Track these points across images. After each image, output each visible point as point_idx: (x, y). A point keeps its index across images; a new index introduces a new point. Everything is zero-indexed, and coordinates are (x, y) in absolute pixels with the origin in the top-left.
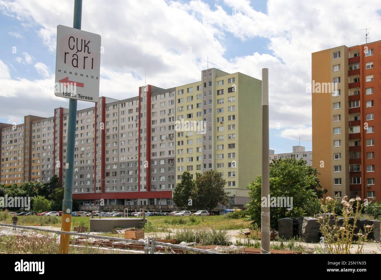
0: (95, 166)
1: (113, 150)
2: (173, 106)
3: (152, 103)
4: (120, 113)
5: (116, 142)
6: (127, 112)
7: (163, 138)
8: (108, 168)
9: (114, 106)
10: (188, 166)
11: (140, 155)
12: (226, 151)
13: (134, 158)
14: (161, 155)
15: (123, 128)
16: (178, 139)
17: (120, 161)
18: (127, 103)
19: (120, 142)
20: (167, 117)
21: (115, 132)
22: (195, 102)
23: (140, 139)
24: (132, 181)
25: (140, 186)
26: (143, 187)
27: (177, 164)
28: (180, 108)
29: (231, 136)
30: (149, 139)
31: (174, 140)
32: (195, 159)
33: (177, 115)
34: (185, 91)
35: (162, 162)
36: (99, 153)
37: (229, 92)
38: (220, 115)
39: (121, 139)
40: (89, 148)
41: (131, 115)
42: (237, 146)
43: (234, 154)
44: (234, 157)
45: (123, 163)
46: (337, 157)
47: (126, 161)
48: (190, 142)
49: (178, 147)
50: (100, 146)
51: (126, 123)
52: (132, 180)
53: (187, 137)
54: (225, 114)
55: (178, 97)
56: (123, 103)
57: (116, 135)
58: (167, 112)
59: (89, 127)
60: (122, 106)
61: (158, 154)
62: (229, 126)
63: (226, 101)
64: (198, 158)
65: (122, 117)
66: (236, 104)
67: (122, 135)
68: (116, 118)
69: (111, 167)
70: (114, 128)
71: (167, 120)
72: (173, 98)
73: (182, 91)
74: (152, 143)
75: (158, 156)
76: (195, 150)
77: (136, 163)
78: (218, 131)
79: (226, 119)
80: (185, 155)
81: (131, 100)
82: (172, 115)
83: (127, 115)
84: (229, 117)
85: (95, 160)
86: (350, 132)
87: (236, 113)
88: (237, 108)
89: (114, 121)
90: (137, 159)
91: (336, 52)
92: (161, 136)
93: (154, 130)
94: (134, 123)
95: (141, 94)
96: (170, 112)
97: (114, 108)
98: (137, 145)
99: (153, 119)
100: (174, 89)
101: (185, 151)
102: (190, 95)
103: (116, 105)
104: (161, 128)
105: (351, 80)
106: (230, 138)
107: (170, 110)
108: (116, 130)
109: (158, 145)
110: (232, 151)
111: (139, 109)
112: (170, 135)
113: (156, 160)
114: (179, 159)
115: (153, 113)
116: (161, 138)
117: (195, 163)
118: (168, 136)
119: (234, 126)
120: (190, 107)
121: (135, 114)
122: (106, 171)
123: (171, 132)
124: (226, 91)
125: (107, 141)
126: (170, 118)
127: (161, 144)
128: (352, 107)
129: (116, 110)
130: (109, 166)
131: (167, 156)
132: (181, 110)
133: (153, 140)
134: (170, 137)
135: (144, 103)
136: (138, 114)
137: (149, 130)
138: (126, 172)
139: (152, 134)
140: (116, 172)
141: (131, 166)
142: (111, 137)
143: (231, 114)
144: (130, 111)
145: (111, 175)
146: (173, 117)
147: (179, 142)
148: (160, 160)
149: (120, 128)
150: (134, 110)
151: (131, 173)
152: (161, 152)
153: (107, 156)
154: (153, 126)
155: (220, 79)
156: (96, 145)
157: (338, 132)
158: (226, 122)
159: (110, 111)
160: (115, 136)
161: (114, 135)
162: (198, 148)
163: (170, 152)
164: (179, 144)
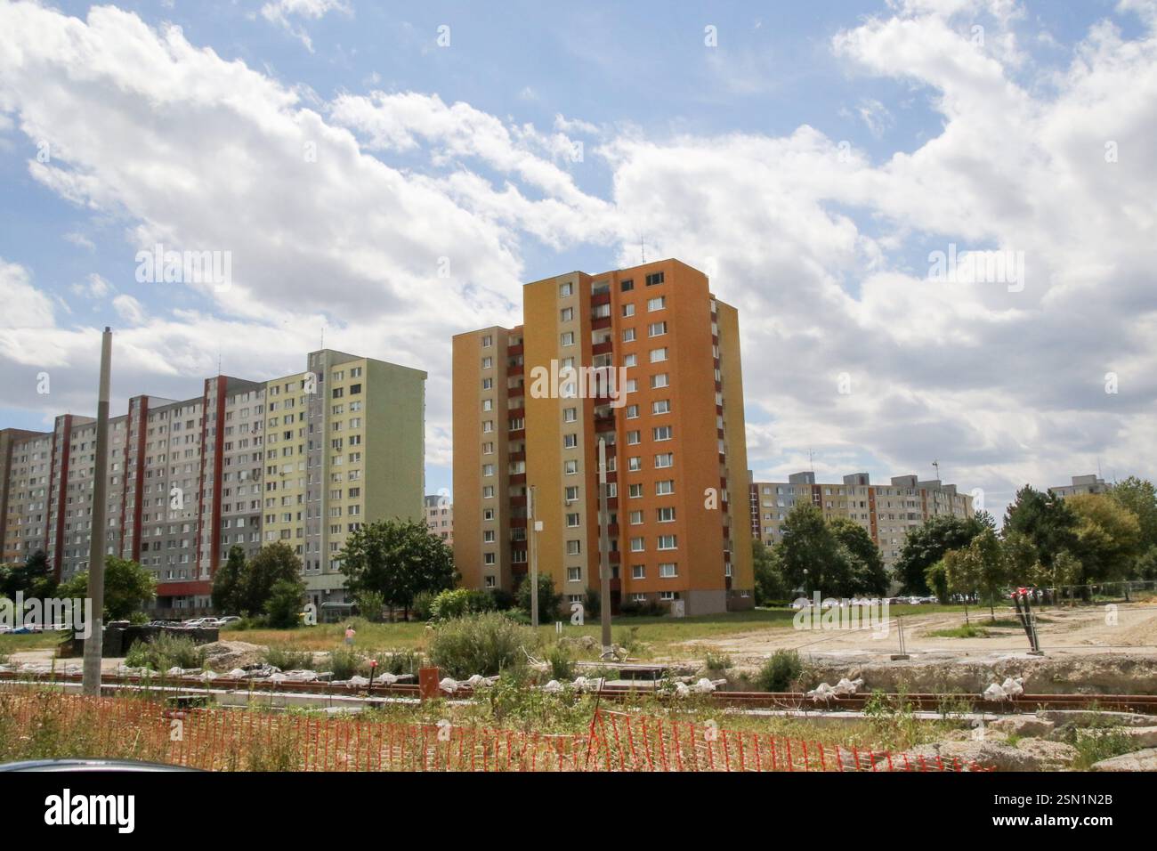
0: (123, 532)
1: (157, 499)
2: (261, 417)
3: (228, 409)
4: (172, 426)
5: (163, 484)
6: (184, 425)
7: (244, 475)
8: (146, 536)
9: (162, 414)
10: (282, 531)
11: (202, 508)
12: (346, 502)
13: (192, 514)
14: (238, 509)
15: (175, 455)
16: (268, 479)
17: (168, 521)
18: (184, 409)
19: (169, 482)
20: (250, 437)
21: (162, 463)
22: (297, 409)
23: (202, 478)
24: (186, 559)
25: (198, 570)
26: (204, 571)
27: (265, 527)
28: (273, 422)
29: (354, 473)
30: (219, 477)
31: (260, 481)
32: (294, 517)
33: (267, 433)
34: (282, 389)
35: (241, 523)
36: (132, 505)
37: (352, 393)
38: (336, 436)
39: (171, 477)
40: (114, 494)
41: (191, 431)
42: (362, 492)
43: (357, 507)
44: (357, 511)
45: (174, 524)
46: (488, 516)
47: (178, 520)
48: (287, 483)
49: (269, 495)
50: (133, 491)
51: (181, 447)
52: (187, 557)
53: (282, 475)
54: (344, 433)
55: (270, 399)
56: (178, 407)
57: (163, 470)
58: (251, 428)
59: (117, 453)
60: (176, 415)
61: (234, 507)
62: (351, 455)
63: (346, 408)
64: (299, 514)
65: (175, 434)
66: (362, 414)
67: (174, 469)
68: (164, 436)
69: (153, 532)
70: (160, 456)
71: (251, 442)
72: (260, 402)
73: (278, 388)
74: (225, 485)
75: (233, 512)
76: (295, 499)
77: (195, 524)
78: (333, 463)
79: (346, 442)
80: (277, 509)
81: (191, 403)
82: (260, 433)
83: (183, 432)
84: (352, 439)
85: (123, 519)
86: (511, 472)
87: (362, 433)
88: (363, 423)
89: (160, 442)
90: (197, 518)
91: (485, 336)
92: (239, 473)
93: (229, 461)
94: (195, 447)
95: (209, 394)
96: (256, 428)
97: (162, 418)
98: (198, 490)
99: (227, 439)
100: (264, 384)
101: (278, 501)
102: (289, 396)
103: (166, 412)
104: (240, 457)
105: (513, 383)
106: (351, 477)
107: (256, 423)
108: (164, 459)
109: (234, 491)
110: (354, 501)
111: (204, 420)
112: (254, 470)
113: (230, 518)
114: (268, 517)
115: (230, 428)
116: (239, 477)
117: (294, 525)
118: (251, 472)
119: (358, 455)
120: (289, 419)
121: (197, 429)
122: (142, 541)
123: (257, 465)
124: (347, 391)
125: (147, 481)
126: (256, 439)
127: (239, 488)
128: (514, 429)
129: (165, 422)
130: (148, 532)
131: (247, 510)
132: (274, 423)
133: (226, 479)
134: (255, 475)
135: (212, 409)
136: (201, 430)
137: (219, 461)
138: (178, 543)
139: (226, 469)
140: (159, 543)
141: (187, 528)
142: (154, 474)
143: (354, 433)
144: (190, 424)
145: (151, 546)
146: (261, 437)
147: (269, 484)
148: (236, 519)
149: (171, 455)
150: (197, 423)
151: (186, 544)
152: (238, 504)
153: (145, 510)
154: (226, 454)
155: (337, 368)
156: (126, 489)
157: (490, 473)
158: (347, 449)
159: (155, 423)
160: (161, 472)
161: (159, 471)
162: (300, 496)
163: (253, 503)
164: (269, 489)
